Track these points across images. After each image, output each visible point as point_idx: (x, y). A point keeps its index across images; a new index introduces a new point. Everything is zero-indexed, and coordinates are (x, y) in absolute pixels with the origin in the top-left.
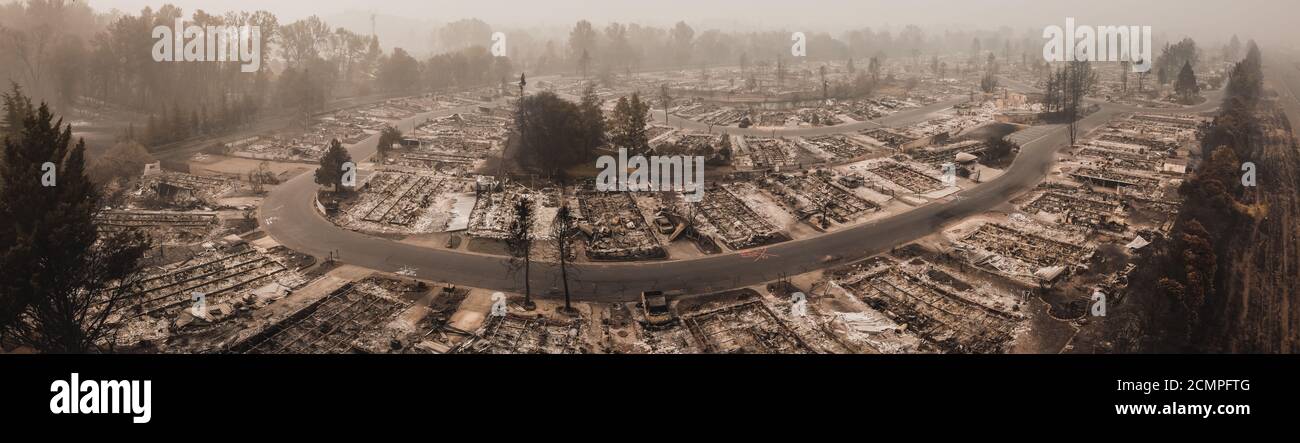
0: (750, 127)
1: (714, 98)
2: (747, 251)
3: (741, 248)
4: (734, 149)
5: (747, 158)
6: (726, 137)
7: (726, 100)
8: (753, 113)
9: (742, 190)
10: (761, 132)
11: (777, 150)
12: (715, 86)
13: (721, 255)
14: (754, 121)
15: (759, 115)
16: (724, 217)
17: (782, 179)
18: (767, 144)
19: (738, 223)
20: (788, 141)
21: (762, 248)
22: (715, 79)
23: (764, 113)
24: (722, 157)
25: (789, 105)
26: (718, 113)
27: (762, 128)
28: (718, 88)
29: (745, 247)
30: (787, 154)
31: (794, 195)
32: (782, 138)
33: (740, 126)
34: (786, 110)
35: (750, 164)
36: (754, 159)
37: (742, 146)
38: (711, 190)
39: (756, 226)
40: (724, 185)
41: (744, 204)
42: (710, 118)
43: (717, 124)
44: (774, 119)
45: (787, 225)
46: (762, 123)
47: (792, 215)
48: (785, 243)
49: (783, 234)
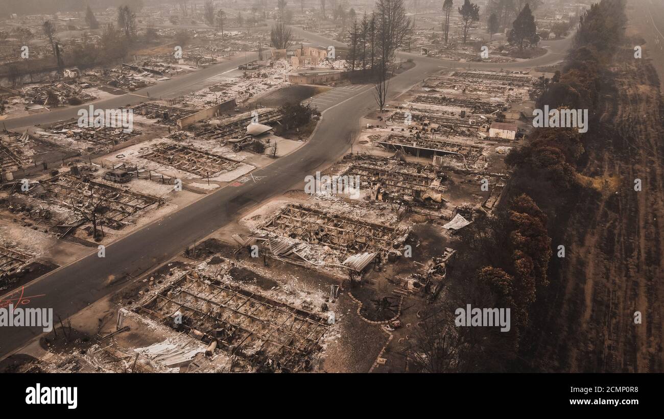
47: (49, 234)
48: (48, 274)
49: (42, 263)
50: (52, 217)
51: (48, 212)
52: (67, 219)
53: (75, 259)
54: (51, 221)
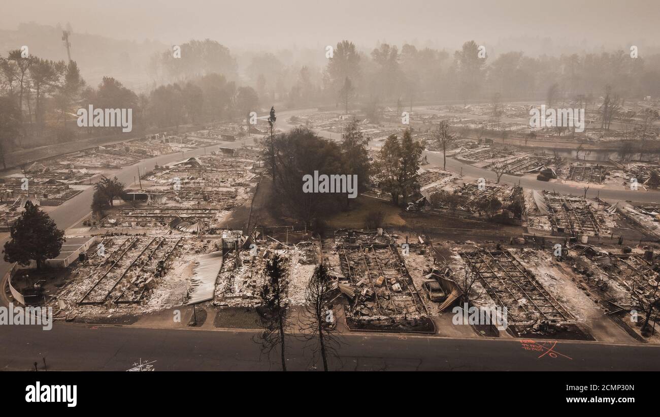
0: (553, 181)
1: (508, 141)
2: (531, 341)
3: (523, 336)
4: (528, 206)
5: (544, 219)
6: (518, 190)
7: (523, 144)
8: (559, 162)
9: (534, 260)
10: (567, 188)
11: (588, 215)
12: (510, 125)
13: (497, 339)
14: (559, 173)
15: (568, 166)
16: (506, 291)
17: (590, 253)
18: (575, 205)
19: (523, 301)
20: (606, 204)
21: (550, 341)
22: (512, 116)
23: (575, 164)
24: (511, 215)
25: (613, 157)
26: (510, 159)
27: (569, 183)
28: (514, 128)
29: (529, 335)
30: (602, 221)
31: (606, 279)
32: (597, 200)
33: (539, 178)
34: (609, 162)
35: (547, 227)
36: (554, 223)
37: (539, 204)
38: (494, 254)
39: (547, 310)
40: (510, 250)
41: (533, 277)
42: (499, 165)
43: (509, 173)
44: (589, 173)
45: (588, 317)
46: (571, 177)
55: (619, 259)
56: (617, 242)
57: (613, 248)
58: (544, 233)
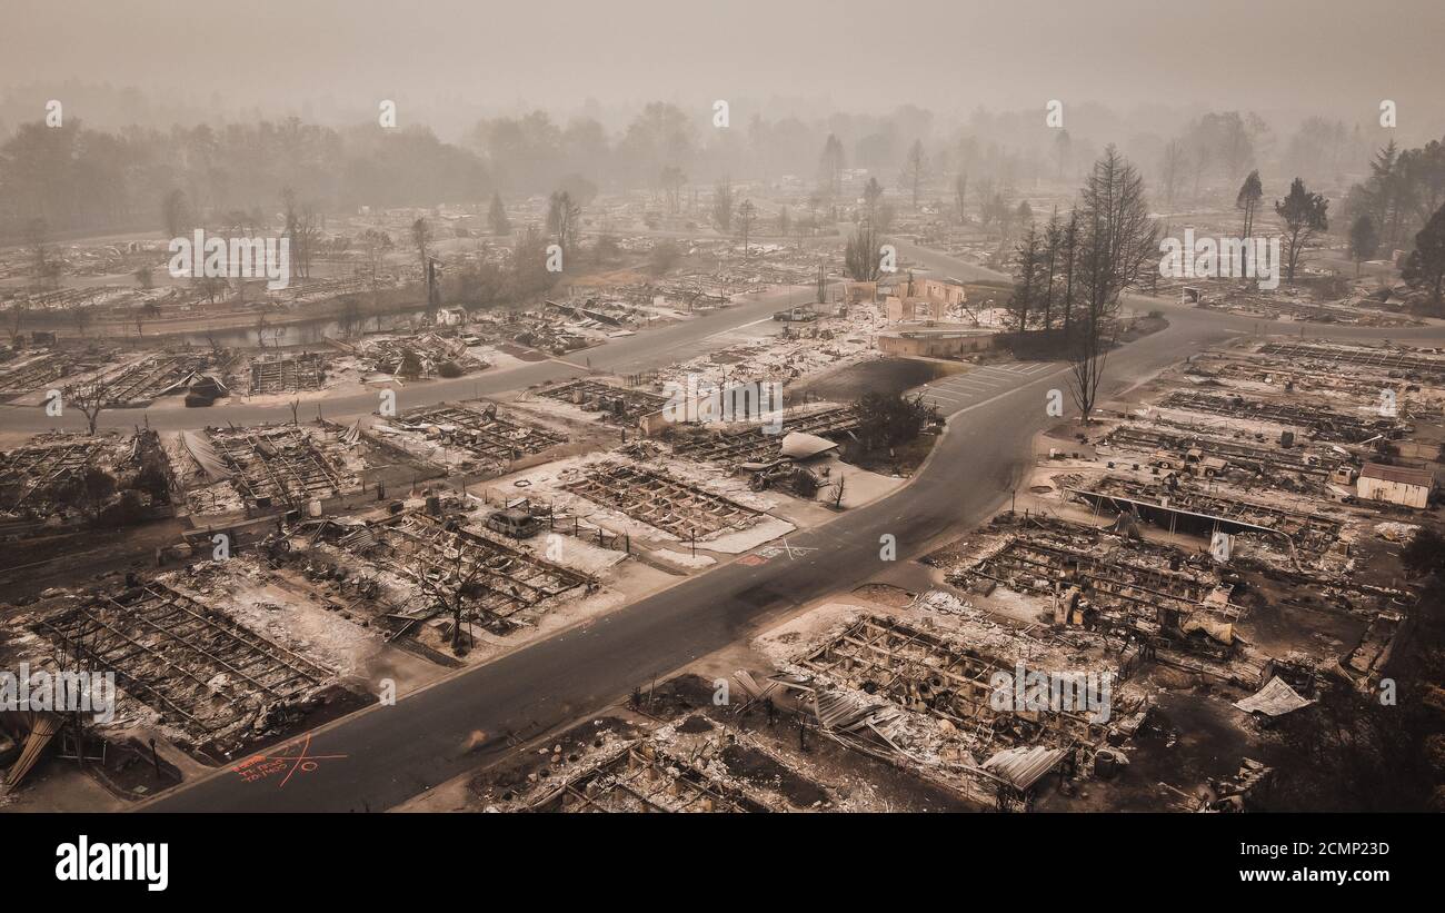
0: (222, 402)
1: (96, 331)
2: (257, 757)
3: (238, 755)
4: (180, 469)
5: (223, 489)
6: (149, 439)
7: (133, 333)
8: (225, 361)
9: (221, 582)
10: (255, 412)
11: (309, 456)
12: (91, 293)
13: (179, 789)
14: (232, 384)
15: (246, 364)
16: (174, 672)
17: (333, 533)
18: (281, 444)
19: (220, 679)
20: (338, 428)
21: (296, 741)
22: (89, 271)
23: (261, 359)
24: (145, 499)
25: (330, 331)
26: (110, 373)
27: (257, 400)
28: (100, 300)
29: (250, 747)
30: (340, 463)
31: (372, 574)
32: (320, 422)
33: (190, 403)
34: (326, 344)
35: (234, 505)
36: (244, 492)
37: (202, 460)
38: (124, 601)
39: (274, 679)
40: (161, 578)
41: (229, 621)
42: (86, 391)
43: (115, 404)
44: (292, 372)
45: (358, 660)
46: (258, 387)
47: (371, 630)
48: (359, 713)
49: (350, 688)
50: (380, 596)
51: (374, 585)
52: (406, 603)
53: (411, 688)
54: (378, 604)
55: (386, 528)
56: (376, 495)
57: (371, 510)
58: (230, 519)
